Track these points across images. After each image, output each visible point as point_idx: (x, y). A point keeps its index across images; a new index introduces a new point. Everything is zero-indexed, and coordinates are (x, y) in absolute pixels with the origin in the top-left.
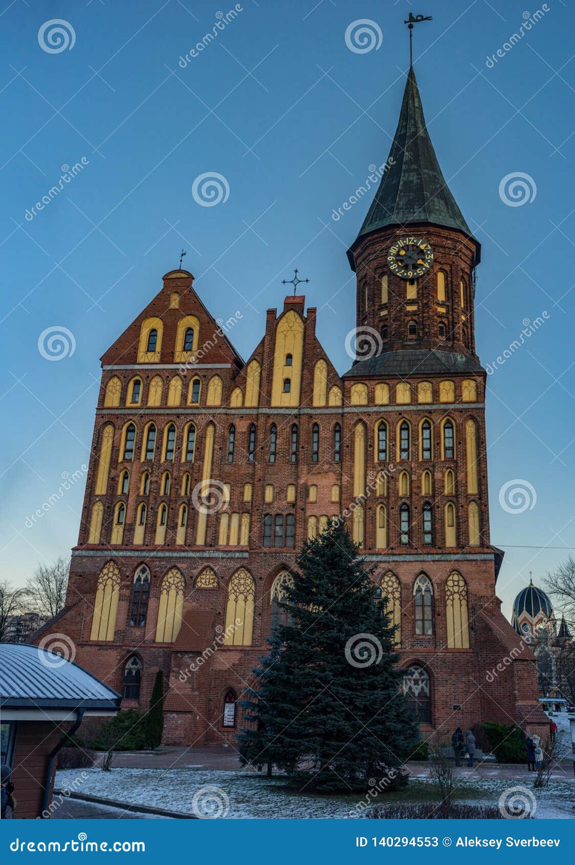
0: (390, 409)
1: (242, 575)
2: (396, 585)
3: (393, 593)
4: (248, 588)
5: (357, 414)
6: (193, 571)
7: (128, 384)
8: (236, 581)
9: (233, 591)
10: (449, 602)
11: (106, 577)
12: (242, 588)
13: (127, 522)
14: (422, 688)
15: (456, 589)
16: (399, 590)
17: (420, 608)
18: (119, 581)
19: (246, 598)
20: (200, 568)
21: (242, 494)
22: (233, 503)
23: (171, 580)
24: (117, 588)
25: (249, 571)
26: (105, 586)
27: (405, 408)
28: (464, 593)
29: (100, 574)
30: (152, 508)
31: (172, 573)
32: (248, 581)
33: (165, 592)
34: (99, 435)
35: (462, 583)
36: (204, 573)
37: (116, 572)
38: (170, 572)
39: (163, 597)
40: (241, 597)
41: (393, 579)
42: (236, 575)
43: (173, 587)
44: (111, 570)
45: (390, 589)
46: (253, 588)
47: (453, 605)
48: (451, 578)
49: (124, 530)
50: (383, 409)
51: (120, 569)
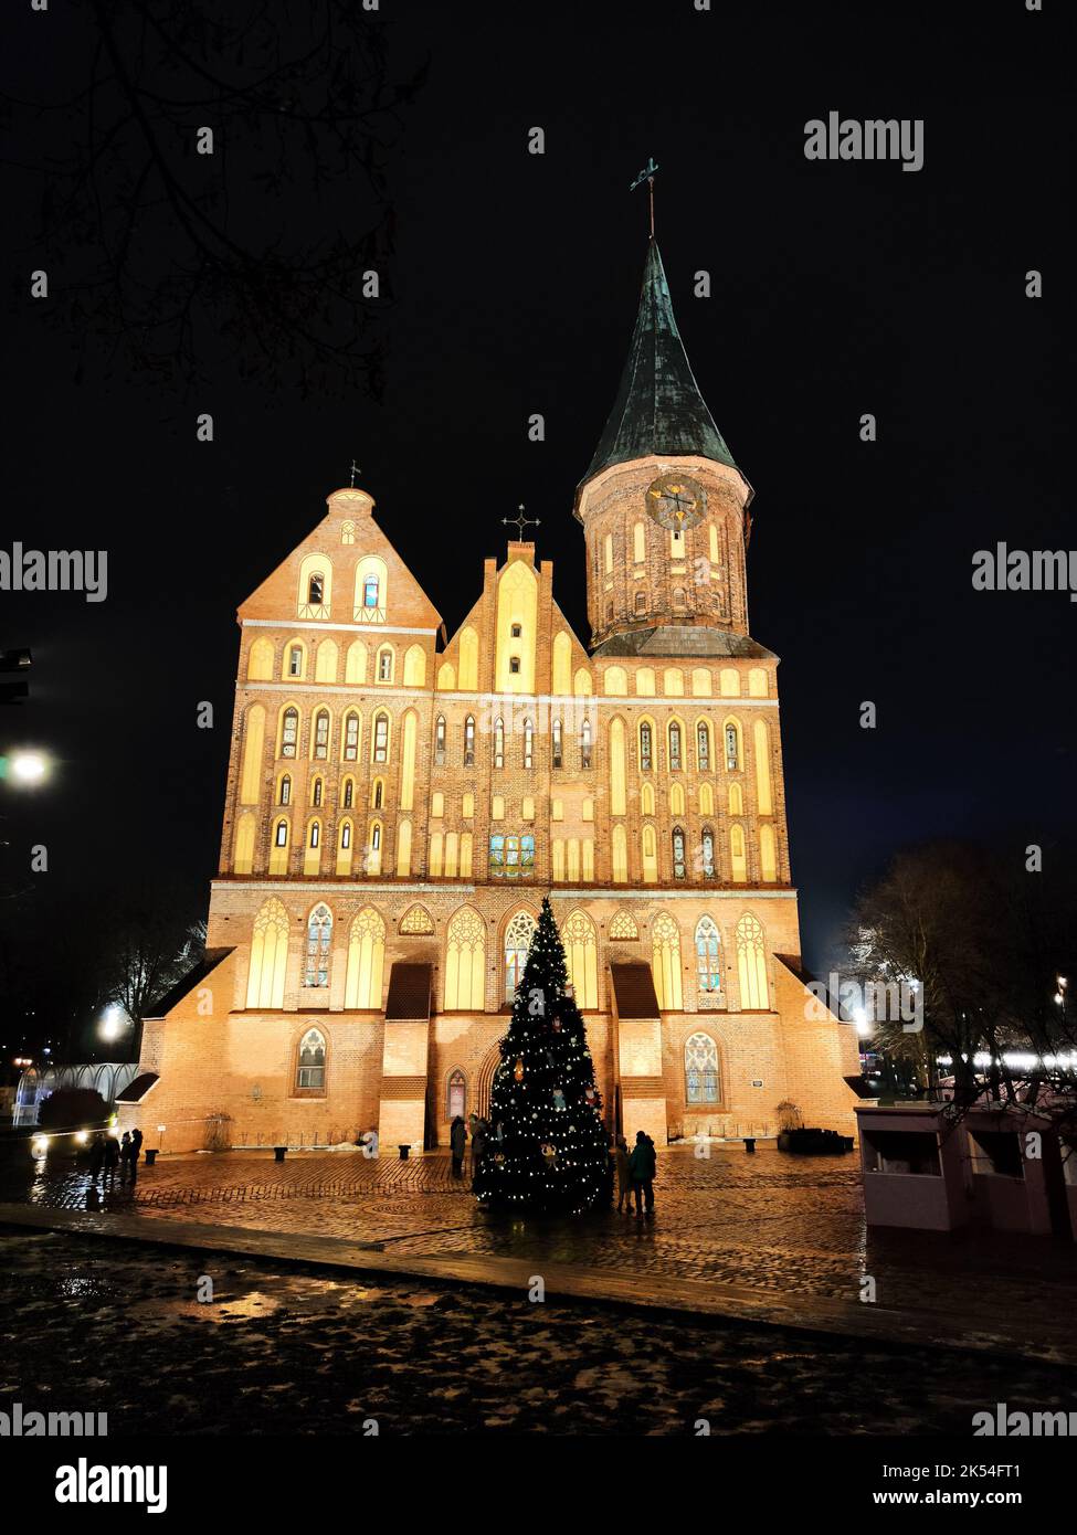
0: (657, 702)
1: (467, 916)
2: (672, 930)
3: (669, 940)
4: (475, 934)
5: (615, 708)
6: (397, 912)
7: (284, 648)
8: (458, 925)
9: (454, 938)
10: (741, 952)
11: (266, 920)
12: (467, 934)
13: (294, 844)
14: (709, 1061)
15: (749, 935)
16: (677, 935)
17: (704, 959)
18: (286, 925)
19: (472, 947)
20: (407, 906)
21: (460, 807)
22: (449, 820)
23: (364, 924)
24: (284, 934)
25: (477, 911)
26: (265, 933)
27: (676, 702)
28: (759, 941)
29: (255, 916)
30: (330, 825)
31: (366, 914)
32: (475, 925)
33: (355, 940)
34: (243, 720)
35: (756, 928)
36: (412, 913)
37: (282, 912)
38: (362, 913)
39: (354, 948)
40: (466, 946)
41: (669, 921)
42: (458, 916)
43: (368, 933)
44: (274, 910)
45: (665, 935)
46: (483, 933)
47: (746, 955)
48: (742, 921)
49: (290, 855)
50: (647, 702)
51: (287, 909)
